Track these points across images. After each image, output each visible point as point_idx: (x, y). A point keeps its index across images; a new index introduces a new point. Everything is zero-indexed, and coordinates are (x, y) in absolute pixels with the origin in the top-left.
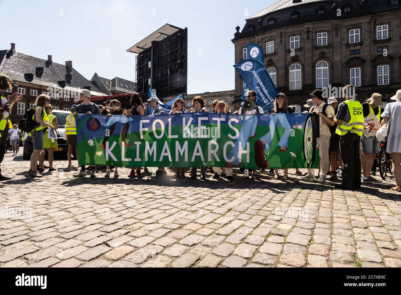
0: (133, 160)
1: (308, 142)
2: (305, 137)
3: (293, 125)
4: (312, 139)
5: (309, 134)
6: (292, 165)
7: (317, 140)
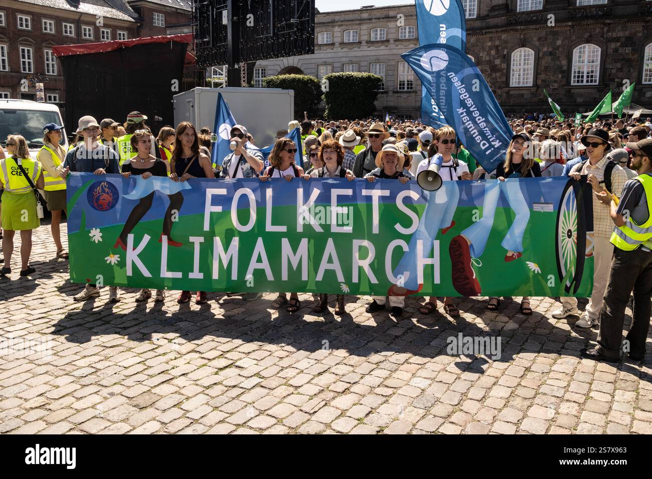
0: (185, 275)
1: (567, 239)
2: (560, 230)
3: (534, 205)
4: (576, 232)
5: (569, 221)
6: (532, 289)
7: (588, 237)
